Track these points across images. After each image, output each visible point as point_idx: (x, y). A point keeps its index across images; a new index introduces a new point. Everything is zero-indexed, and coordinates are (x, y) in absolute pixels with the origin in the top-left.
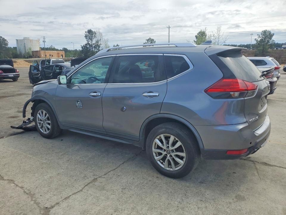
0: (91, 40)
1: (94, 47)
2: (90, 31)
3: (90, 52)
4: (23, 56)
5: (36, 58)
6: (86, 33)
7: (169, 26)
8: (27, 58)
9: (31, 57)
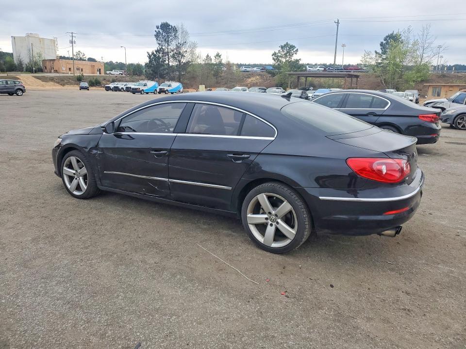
0: (167, 42)
1: (173, 57)
2: (165, 27)
3: (163, 66)
4: (25, 69)
5: (50, 72)
6: (157, 30)
7: (338, 21)
8: (36, 72)
9: (40, 70)
